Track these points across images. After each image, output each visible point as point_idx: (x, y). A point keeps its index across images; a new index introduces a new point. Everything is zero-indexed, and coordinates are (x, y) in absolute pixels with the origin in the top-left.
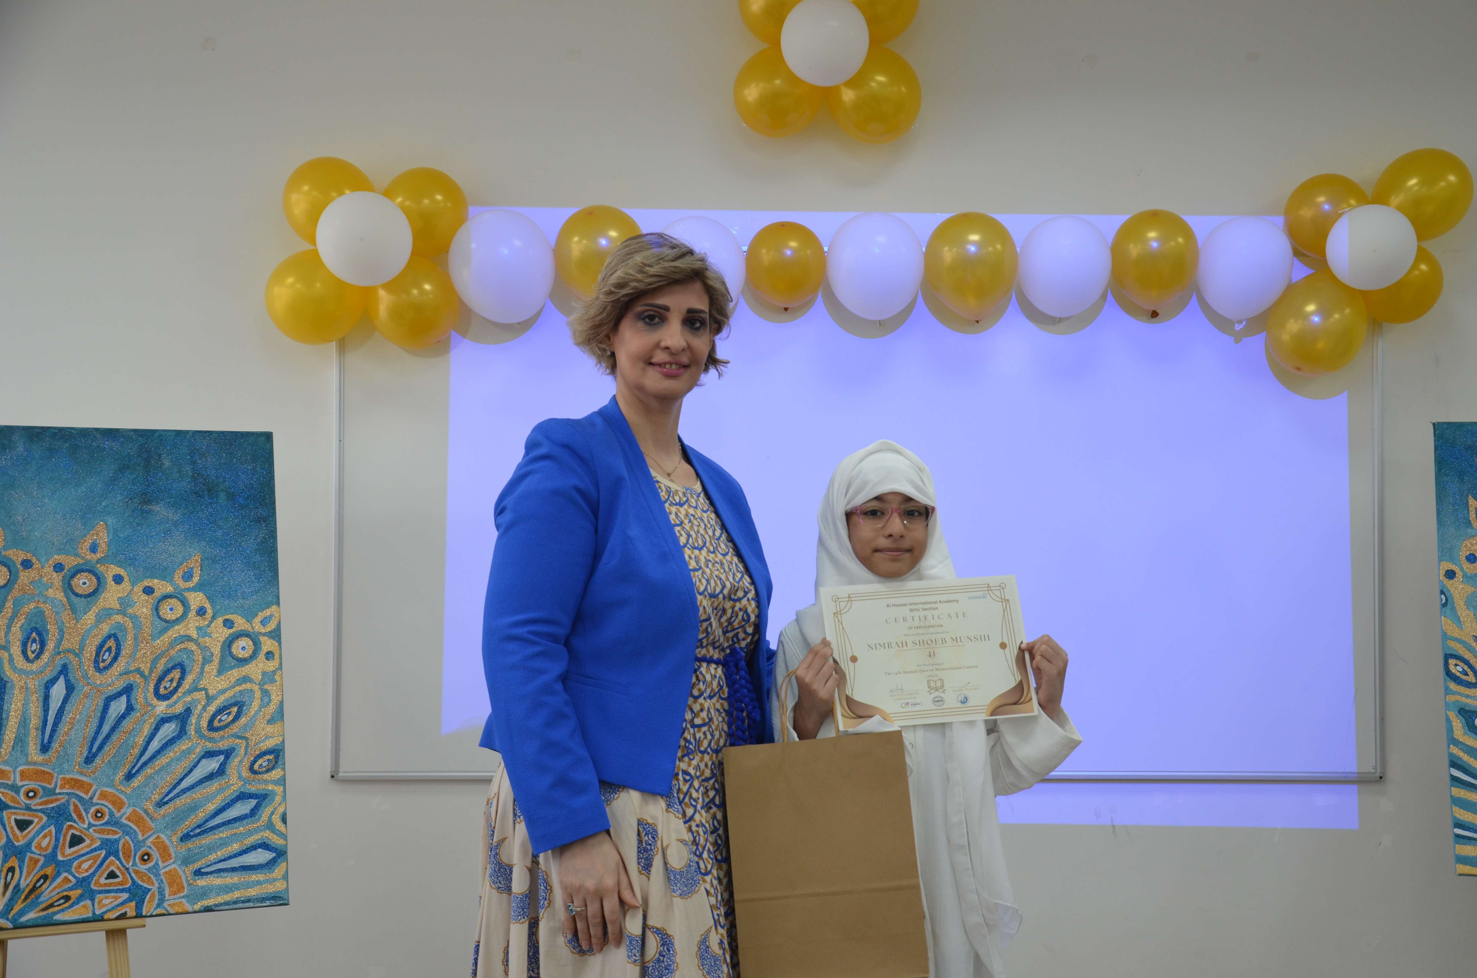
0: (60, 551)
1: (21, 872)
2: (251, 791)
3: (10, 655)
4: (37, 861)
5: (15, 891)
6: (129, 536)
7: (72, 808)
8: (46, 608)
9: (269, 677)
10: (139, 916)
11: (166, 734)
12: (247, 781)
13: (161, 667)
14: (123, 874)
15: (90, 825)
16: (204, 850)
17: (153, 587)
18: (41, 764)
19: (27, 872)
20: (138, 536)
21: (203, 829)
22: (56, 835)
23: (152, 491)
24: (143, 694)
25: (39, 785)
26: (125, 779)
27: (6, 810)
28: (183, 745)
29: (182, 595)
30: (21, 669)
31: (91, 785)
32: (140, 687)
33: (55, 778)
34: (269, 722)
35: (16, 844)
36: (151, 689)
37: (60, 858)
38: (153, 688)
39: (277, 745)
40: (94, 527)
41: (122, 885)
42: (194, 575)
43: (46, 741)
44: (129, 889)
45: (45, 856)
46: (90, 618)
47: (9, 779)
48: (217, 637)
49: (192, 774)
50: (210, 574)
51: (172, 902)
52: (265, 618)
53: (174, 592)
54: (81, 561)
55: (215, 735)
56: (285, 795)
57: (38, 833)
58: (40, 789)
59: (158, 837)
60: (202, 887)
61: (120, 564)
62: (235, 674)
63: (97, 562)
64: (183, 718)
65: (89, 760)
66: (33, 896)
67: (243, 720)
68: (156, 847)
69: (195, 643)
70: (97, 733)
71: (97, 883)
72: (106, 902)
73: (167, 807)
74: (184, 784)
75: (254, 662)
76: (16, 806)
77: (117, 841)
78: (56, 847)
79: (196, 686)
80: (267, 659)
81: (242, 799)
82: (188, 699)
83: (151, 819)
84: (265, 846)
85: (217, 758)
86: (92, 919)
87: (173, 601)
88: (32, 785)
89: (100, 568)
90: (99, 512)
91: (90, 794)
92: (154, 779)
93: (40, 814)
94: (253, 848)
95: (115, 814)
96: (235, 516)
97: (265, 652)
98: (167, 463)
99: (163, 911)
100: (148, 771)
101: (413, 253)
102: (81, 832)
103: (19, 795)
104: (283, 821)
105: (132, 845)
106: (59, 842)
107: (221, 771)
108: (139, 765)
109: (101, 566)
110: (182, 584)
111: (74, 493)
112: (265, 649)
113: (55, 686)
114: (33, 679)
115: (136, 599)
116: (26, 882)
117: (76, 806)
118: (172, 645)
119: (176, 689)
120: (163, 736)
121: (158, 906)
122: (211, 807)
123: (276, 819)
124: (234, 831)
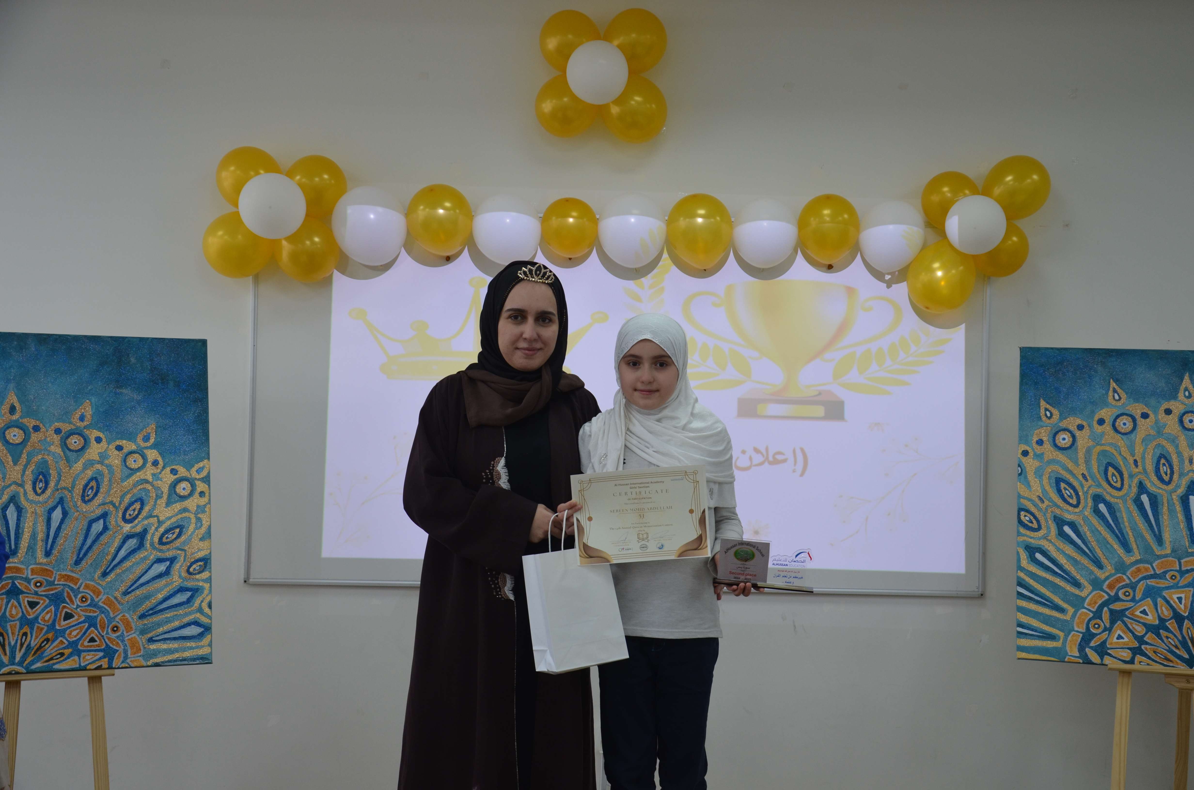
0: (59, 420)
1: (32, 636)
2: (188, 586)
3: (25, 491)
4: (42, 629)
5: (27, 648)
6: (106, 410)
7: (65, 594)
8: (49, 459)
9: (201, 509)
10: (110, 667)
11: (130, 546)
12: (184, 579)
13: (127, 500)
14: (100, 640)
15: (78, 606)
16: (154, 625)
17: (123, 446)
18: (45, 564)
19: (36, 636)
20: (113, 411)
21: (154, 611)
22: (55, 612)
23: (123, 379)
24: (115, 519)
25: (43, 579)
26: (102, 576)
27: (22, 594)
28: (142, 554)
29: (142, 451)
30: (32, 500)
31: (78, 579)
32: (113, 514)
33: (54, 574)
34: (202, 539)
35: (29, 617)
36: (120, 515)
37: (57, 627)
38: (121, 514)
39: (206, 555)
40: (82, 404)
41: (99, 647)
42: (151, 438)
43: (48, 549)
44: (104, 649)
45: (47, 626)
46: (79, 465)
47: (23, 574)
48: (166, 481)
49: (148, 573)
50: (162, 438)
51: (133, 659)
52: (200, 468)
53: (137, 450)
54: (73, 427)
55: (164, 548)
56: (211, 590)
57: (43, 610)
58: (44, 581)
59: (124, 616)
60: (154, 650)
61: (99, 429)
62: (178, 506)
63: (84, 428)
64: (142, 536)
65: (78, 562)
66: (39, 652)
67: (183, 538)
68: (122, 622)
69: (151, 485)
70: (83, 544)
71: (82, 644)
72: (88, 657)
73: (130, 595)
74: (142, 580)
75: (191, 498)
76: (28, 592)
77: (96, 617)
78: (54, 620)
79: (151, 514)
80: (200, 496)
81: (182, 591)
82: (146, 522)
83: (119, 603)
84: (196, 623)
85: (165, 563)
86: (78, 669)
87: (136, 456)
88: (39, 578)
89: (87, 432)
90: (86, 393)
91: (78, 585)
92: (122, 576)
93: (44, 598)
94: (189, 624)
95: (95, 599)
96: (180, 397)
97: (199, 492)
98: (133, 360)
99: (127, 665)
100: (118, 571)
101: (307, 216)
102: (72, 610)
103: (30, 585)
104: (209, 607)
105: (106, 620)
106: (57, 616)
107: (167, 572)
108: (111, 566)
109: (87, 430)
110: (143, 444)
111: (69, 380)
112: (199, 490)
113: (55, 512)
114: (40, 507)
115: (110, 453)
116: (34, 643)
117: (68, 593)
118: (135, 485)
119: (137, 516)
120: (128, 547)
121: (123, 662)
122: (160, 596)
123: (205, 605)
124: (176, 613)
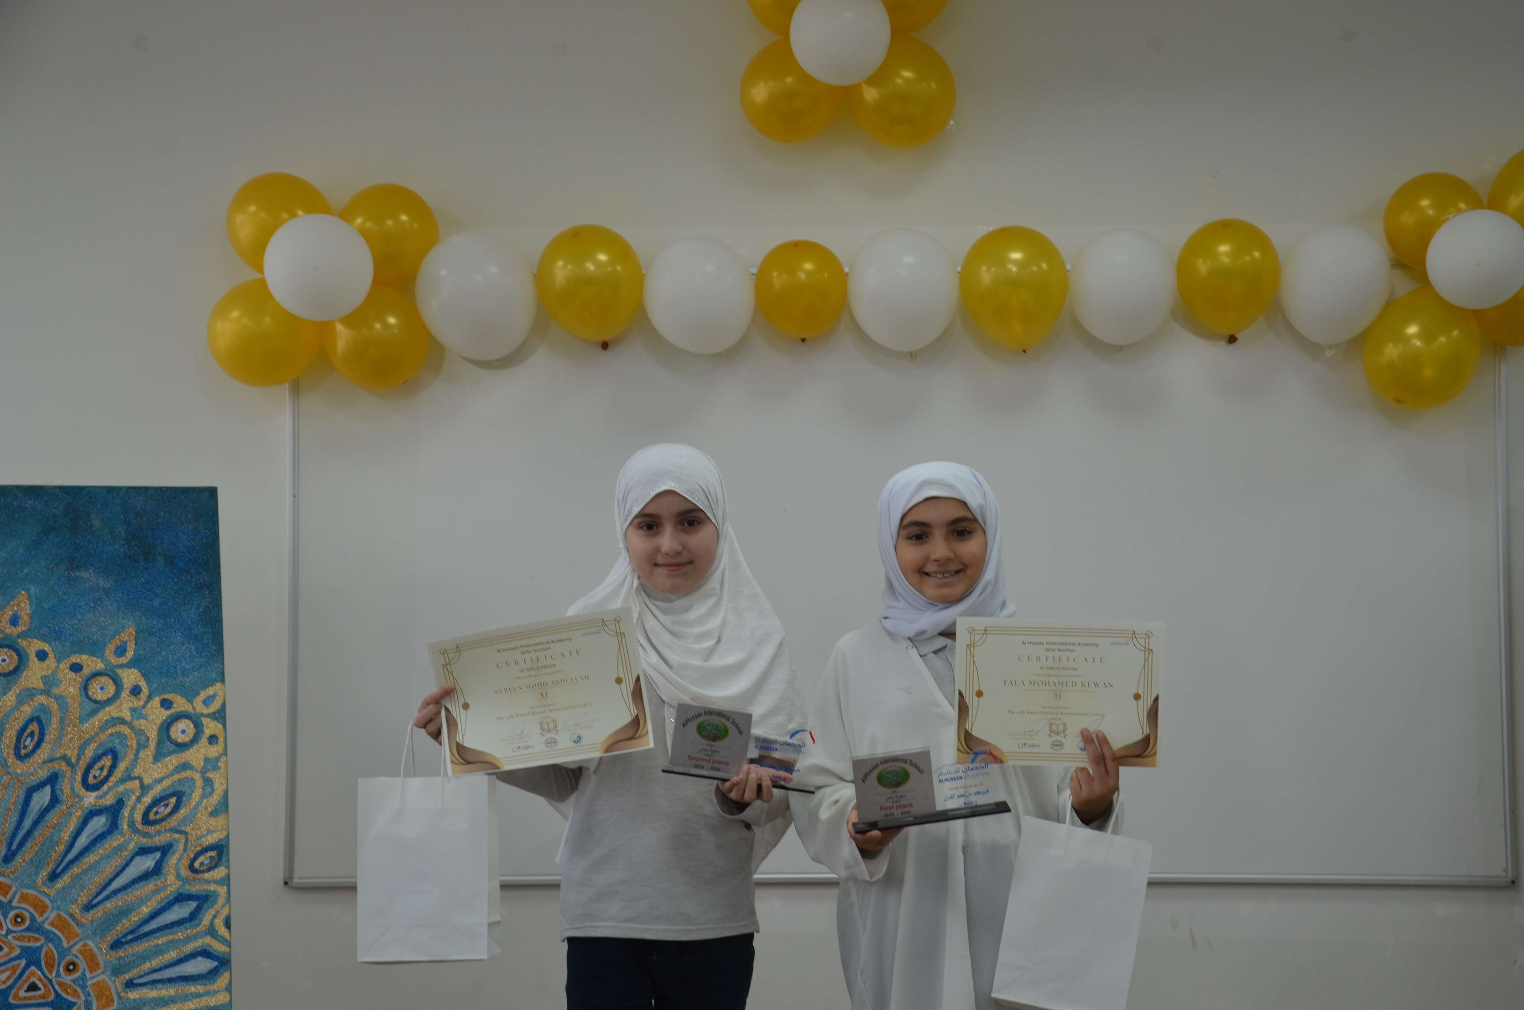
2: (191, 892)
6: (54, 606)
9: (211, 764)
11: (95, 828)
12: (185, 881)
13: (89, 753)
14: (45, 986)
15: (9, 931)
16: (136, 959)
17: (82, 664)
20: (65, 606)
21: (136, 935)
23: (80, 555)
24: (70, 785)
26: (48, 880)
28: (115, 841)
29: (114, 672)
31: (10, 887)
32: (66, 776)
34: (214, 814)
36: (79, 778)
38: (80, 776)
39: (221, 840)
40: (14, 597)
41: (44, 998)
42: (128, 649)
44: (52, 1002)
46: (10, 699)
48: (153, 720)
49: (124, 873)
50: (145, 649)
52: (209, 697)
53: (106, 669)
55: (151, 829)
56: (230, 897)
59: (85, 945)
60: (135, 1000)
61: (44, 638)
62: (173, 761)
63: (18, 637)
64: (114, 811)
65: (8, 858)
67: (183, 812)
68: (83, 955)
69: (129, 726)
70: (18, 827)
71: (16, 996)
73: (95, 910)
74: (115, 885)
75: (196, 747)
77: (39, 949)
79: (130, 775)
80: (210, 743)
81: (181, 901)
82: (121, 788)
83: (77, 924)
84: (205, 953)
85: (151, 856)
87: (104, 679)
89: (23, 643)
90: (20, 580)
91: (8, 897)
92: (81, 879)
94: (193, 956)
95: (37, 918)
96: (174, 582)
97: (207, 736)
98: (97, 524)
100: (75, 870)
101: (376, 282)
104: (226, 925)
105: (56, 953)
107: (157, 870)
108: (64, 864)
109: (23, 640)
110: (114, 660)
112: (207, 732)
115: (61, 676)
118: (103, 728)
119: (106, 779)
120: (92, 831)
122: (146, 910)
123: (219, 924)
124: (171, 937)
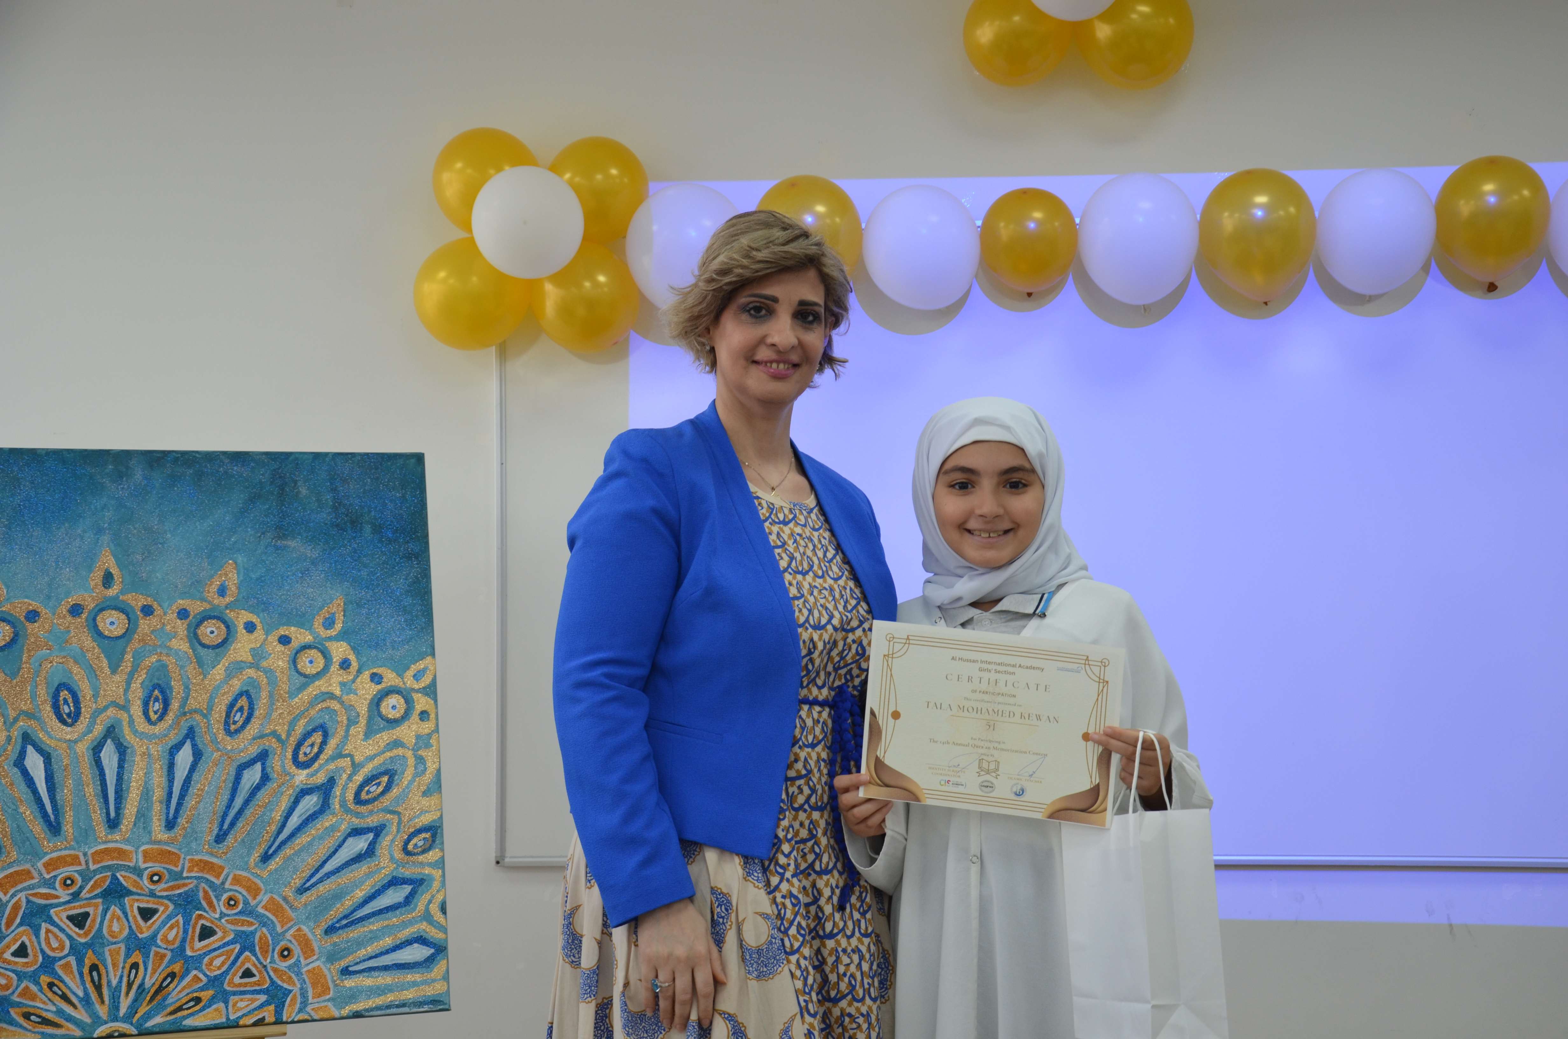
0: (184, 595)
1: (146, 969)
2: (405, 876)
3: (130, 716)
4: (163, 956)
5: (140, 991)
6: (262, 577)
7: (201, 894)
8: (170, 661)
9: (423, 741)
10: (279, 1021)
11: (307, 807)
12: (399, 864)
13: (299, 730)
14: (260, 972)
15: (222, 915)
16: (351, 945)
17: (290, 636)
18: (166, 843)
19: (153, 969)
20: (272, 577)
21: (350, 920)
22: (184, 926)
23: (287, 524)
24: (280, 761)
25: (164, 868)
26: (261, 861)
27: (128, 896)
28: (326, 821)
29: (323, 645)
30: (143, 732)
31: (222, 868)
32: (277, 753)
33: (181, 860)
34: (426, 794)
35: (140, 936)
36: (289, 755)
37: (189, 953)
38: (291, 754)
39: (434, 821)
40: (222, 567)
41: (259, 985)
42: (337, 622)
43: (171, 816)
44: (267, 989)
45: (172, 950)
46: (218, 672)
47: (130, 861)
48: (363, 695)
49: (337, 855)
50: (354, 621)
51: (316, 1006)
52: (419, 672)
53: (314, 642)
54: (208, 607)
55: (363, 809)
56: (444, 880)
57: (164, 923)
58: (165, 872)
59: (299, 930)
60: (351, 989)
61: (252, 610)
62: (385, 737)
63: (226, 608)
64: (326, 789)
65: (220, 838)
66: (159, 998)
67: (395, 791)
68: (297, 941)
69: (338, 702)
70: (229, 807)
71: (231, 982)
72: (241, 1004)
73: (308, 893)
74: (329, 867)
75: (406, 723)
76: (139, 891)
77: (253, 933)
78: (184, 940)
79: (341, 752)
80: (421, 719)
81: (395, 885)
82: (332, 766)
83: (291, 907)
84: (421, 940)
85: (365, 837)
86: (226, 1025)
87: (313, 652)
88: (157, 867)
89: (231, 615)
90: (228, 549)
91: (221, 878)
92: (294, 861)
93: (166, 902)
94: (408, 942)
95: (250, 901)
96: (382, 552)
97: (418, 712)
98: (303, 491)
99: (306, 1017)
100: (287, 851)
101: (584, 239)
102: (212, 922)
103: (141, 879)
104: (442, 911)
105: (270, 938)
106: (187, 933)
107: (370, 852)
108: (276, 844)
109: (231, 612)
110: (323, 633)
111: (199, 528)
112: (419, 708)
113: (181, 752)
114: (156, 743)
115: (270, 649)
116: (151, 981)
117: (205, 892)
118: (312, 704)
119: (317, 756)
120: (303, 810)
121: (300, 1011)
122: (360, 894)
123: (434, 908)
124: (386, 923)
